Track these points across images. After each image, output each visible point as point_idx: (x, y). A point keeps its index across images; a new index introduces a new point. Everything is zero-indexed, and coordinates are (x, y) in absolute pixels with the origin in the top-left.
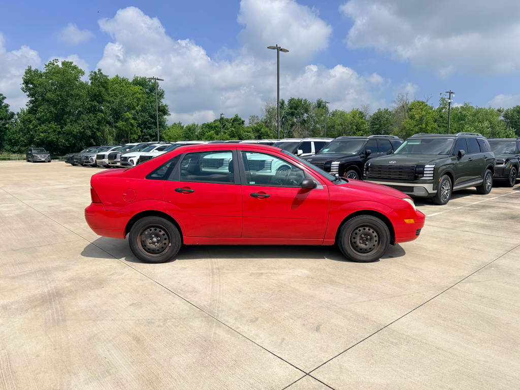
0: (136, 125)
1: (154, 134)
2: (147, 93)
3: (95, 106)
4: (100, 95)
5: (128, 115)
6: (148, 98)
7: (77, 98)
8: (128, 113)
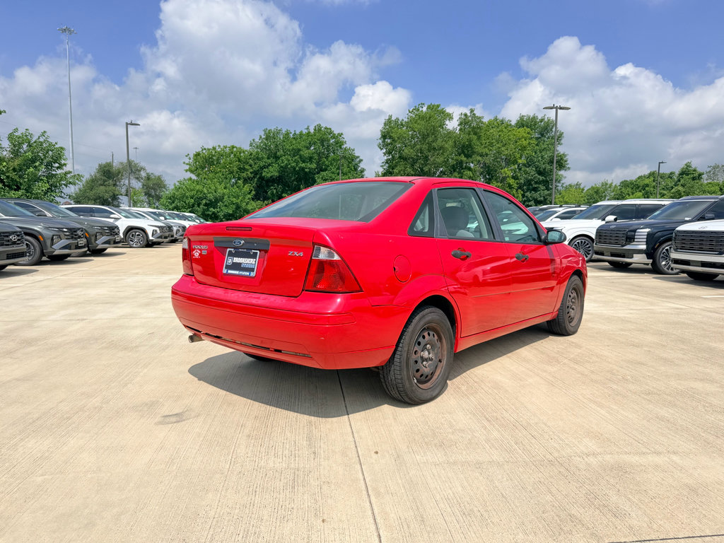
0: (515, 186)
1: (542, 198)
2: (537, 139)
3: (461, 162)
4: (470, 146)
5: (507, 172)
6: (537, 145)
7: (441, 151)
8: (506, 169)
